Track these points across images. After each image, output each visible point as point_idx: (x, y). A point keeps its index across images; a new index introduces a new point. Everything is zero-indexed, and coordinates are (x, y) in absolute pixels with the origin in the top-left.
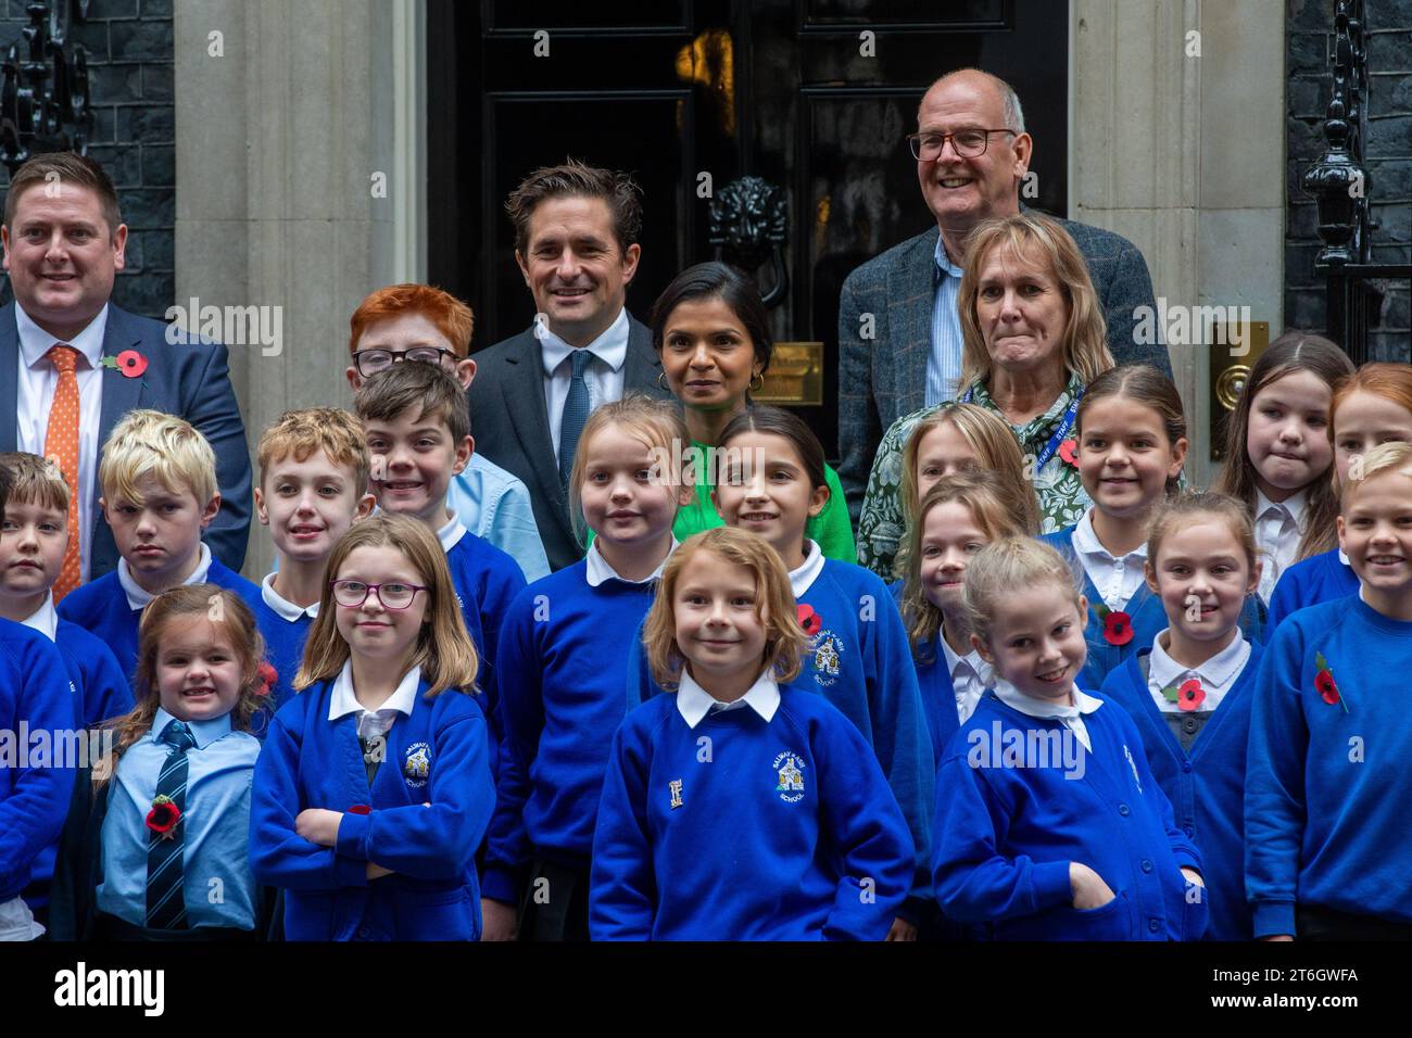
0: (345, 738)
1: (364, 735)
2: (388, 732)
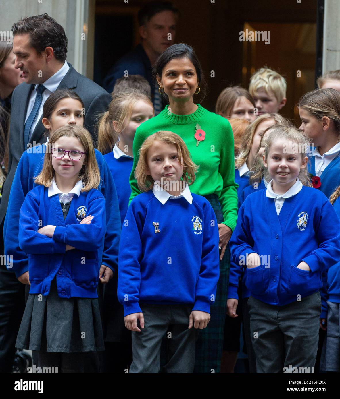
0: (55, 203)
1: (62, 202)
2: (71, 201)
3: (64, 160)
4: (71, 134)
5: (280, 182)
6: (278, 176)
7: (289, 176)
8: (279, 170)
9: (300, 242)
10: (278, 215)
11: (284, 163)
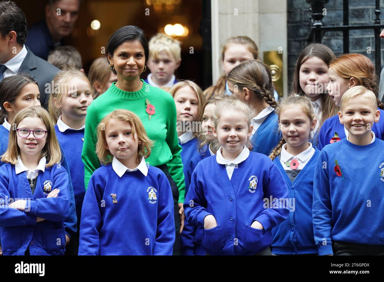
0: (23, 179)
1: (30, 178)
2: (37, 177)
3: (29, 139)
4: (34, 115)
5: (231, 150)
6: (228, 144)
7: (238, 144)
8: (229, 139)
9: (252, 203)
10: (230, 179)
11: (233, 132)
